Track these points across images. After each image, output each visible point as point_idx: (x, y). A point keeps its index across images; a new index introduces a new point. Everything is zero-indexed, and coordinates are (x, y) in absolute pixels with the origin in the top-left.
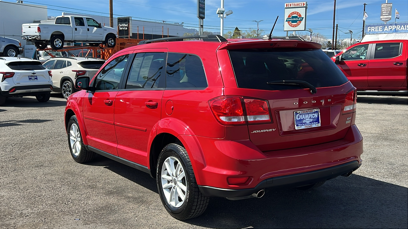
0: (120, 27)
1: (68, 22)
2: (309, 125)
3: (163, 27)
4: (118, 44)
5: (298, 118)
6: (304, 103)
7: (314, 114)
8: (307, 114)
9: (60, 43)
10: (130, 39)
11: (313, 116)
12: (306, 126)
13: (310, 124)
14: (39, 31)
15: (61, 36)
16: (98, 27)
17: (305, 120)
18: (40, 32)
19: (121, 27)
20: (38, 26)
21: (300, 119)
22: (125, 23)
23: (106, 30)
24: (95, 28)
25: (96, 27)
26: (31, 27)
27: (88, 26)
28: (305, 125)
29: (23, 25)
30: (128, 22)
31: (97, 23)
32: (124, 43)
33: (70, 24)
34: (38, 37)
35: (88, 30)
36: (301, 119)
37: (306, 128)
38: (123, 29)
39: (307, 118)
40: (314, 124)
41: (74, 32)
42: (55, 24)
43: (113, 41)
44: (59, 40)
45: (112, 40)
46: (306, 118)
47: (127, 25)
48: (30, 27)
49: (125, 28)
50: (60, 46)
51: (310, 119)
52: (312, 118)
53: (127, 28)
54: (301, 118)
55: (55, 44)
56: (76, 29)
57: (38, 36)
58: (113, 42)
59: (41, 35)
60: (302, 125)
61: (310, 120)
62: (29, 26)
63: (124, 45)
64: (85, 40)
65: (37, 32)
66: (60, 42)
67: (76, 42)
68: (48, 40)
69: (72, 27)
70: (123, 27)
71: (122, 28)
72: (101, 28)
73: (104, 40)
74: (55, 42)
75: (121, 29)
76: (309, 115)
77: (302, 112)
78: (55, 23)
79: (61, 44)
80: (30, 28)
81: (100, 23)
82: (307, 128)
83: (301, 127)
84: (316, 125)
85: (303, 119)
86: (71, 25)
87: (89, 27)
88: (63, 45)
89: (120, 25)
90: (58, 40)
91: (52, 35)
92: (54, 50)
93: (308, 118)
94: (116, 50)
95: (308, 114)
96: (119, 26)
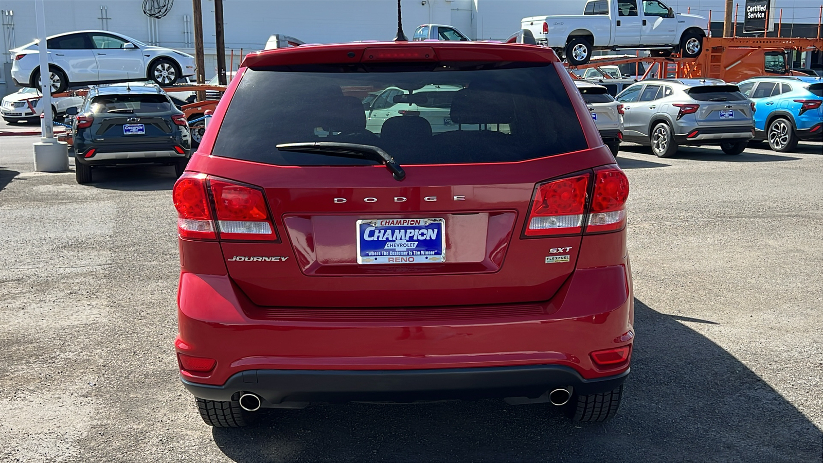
0: (750, 13)
1: (606, 10)
2: (405, 257)
3: (822, 7)
4: (707, 50)
5: (369, 236)
6: (366, 199)
7: (424, 231)
8: (400, 228)
9: (583, 53)
10: (736, 38)
11: (423, 234)
12: (394, 257)
13: (408, 255)
14: (545, 31)
15: (587, 39)
16: (666, 16)
17: (391, 243)
18: (547, 32)
19: (752, 13)
20: (545, 21)
21: (376, 239)
22: (759, 3)
23: (684, 22)
24: (661, 19)
25: (661, 16)
26: (534, 23)
27: (645, 15)
28: (389, 255)
29: (524, 20)
30: (766, 2)
31: (666, 8)
32: (721, 46)
33: (607, 13)
34: (543, 42)
35: (644, 23)
36: (380, 239)
37: (391, 262)
38: (756, 17)
39: (401, 239)
40: (421, 254)
41: (613, 29)
42: (583, 15)
43: (697, 43)
44: (582, 46)
45: (694, 41)
46: (394, 239)
47: (764, 8)
48: (532, 24)
49: (760, 14)
50: (583, 59)
51: (407, 241)
52: (418, 240)
53: (763, 14)
54: (378, 237)
55: (574, 55)
56: (618, 23)
57: (544, 40)
58: (697, 47)
59: (548, 38)
60: (381, 255)
61: (409, 243)
62: (530, 22)
63: (721, 52)
64: (637, 44)
65: (542, 32)
66: (584, 51)
67: (617, 49)
68: (562, 47)
69: (610, 18)
70: (757, 12)
71: (754, 14)
72: (674, 17)
73: (677, 42)
74: (575, 50)
75: (751, 16)
76: (409, 231)
77: (384, 223)
78: (585, 14)
79: (587, 53)
80: (532, 26)
81: (671, 8)
82: (395, 263)
83: (376, 259)
84: (427, 258)
85: (384, 239)
86: (609, 15)
87: (645, 18)
88: (589, 55)
89: (749, 9)
90: (580, 47)
91: (570, 38)
92: (571, 67)
93: (403, 238)
94: (700, 63)
95: (406, 228)
96: (748, 11)
